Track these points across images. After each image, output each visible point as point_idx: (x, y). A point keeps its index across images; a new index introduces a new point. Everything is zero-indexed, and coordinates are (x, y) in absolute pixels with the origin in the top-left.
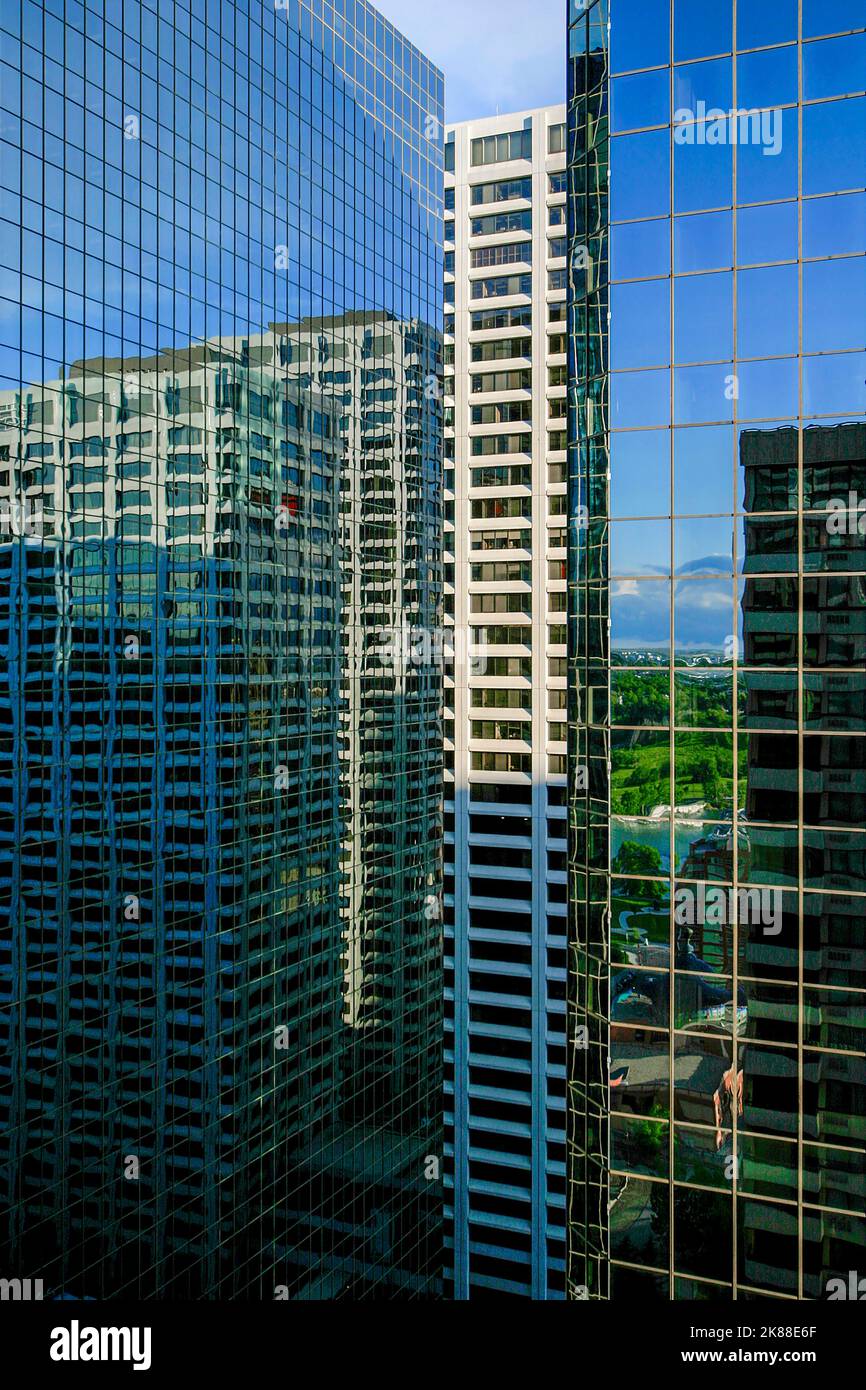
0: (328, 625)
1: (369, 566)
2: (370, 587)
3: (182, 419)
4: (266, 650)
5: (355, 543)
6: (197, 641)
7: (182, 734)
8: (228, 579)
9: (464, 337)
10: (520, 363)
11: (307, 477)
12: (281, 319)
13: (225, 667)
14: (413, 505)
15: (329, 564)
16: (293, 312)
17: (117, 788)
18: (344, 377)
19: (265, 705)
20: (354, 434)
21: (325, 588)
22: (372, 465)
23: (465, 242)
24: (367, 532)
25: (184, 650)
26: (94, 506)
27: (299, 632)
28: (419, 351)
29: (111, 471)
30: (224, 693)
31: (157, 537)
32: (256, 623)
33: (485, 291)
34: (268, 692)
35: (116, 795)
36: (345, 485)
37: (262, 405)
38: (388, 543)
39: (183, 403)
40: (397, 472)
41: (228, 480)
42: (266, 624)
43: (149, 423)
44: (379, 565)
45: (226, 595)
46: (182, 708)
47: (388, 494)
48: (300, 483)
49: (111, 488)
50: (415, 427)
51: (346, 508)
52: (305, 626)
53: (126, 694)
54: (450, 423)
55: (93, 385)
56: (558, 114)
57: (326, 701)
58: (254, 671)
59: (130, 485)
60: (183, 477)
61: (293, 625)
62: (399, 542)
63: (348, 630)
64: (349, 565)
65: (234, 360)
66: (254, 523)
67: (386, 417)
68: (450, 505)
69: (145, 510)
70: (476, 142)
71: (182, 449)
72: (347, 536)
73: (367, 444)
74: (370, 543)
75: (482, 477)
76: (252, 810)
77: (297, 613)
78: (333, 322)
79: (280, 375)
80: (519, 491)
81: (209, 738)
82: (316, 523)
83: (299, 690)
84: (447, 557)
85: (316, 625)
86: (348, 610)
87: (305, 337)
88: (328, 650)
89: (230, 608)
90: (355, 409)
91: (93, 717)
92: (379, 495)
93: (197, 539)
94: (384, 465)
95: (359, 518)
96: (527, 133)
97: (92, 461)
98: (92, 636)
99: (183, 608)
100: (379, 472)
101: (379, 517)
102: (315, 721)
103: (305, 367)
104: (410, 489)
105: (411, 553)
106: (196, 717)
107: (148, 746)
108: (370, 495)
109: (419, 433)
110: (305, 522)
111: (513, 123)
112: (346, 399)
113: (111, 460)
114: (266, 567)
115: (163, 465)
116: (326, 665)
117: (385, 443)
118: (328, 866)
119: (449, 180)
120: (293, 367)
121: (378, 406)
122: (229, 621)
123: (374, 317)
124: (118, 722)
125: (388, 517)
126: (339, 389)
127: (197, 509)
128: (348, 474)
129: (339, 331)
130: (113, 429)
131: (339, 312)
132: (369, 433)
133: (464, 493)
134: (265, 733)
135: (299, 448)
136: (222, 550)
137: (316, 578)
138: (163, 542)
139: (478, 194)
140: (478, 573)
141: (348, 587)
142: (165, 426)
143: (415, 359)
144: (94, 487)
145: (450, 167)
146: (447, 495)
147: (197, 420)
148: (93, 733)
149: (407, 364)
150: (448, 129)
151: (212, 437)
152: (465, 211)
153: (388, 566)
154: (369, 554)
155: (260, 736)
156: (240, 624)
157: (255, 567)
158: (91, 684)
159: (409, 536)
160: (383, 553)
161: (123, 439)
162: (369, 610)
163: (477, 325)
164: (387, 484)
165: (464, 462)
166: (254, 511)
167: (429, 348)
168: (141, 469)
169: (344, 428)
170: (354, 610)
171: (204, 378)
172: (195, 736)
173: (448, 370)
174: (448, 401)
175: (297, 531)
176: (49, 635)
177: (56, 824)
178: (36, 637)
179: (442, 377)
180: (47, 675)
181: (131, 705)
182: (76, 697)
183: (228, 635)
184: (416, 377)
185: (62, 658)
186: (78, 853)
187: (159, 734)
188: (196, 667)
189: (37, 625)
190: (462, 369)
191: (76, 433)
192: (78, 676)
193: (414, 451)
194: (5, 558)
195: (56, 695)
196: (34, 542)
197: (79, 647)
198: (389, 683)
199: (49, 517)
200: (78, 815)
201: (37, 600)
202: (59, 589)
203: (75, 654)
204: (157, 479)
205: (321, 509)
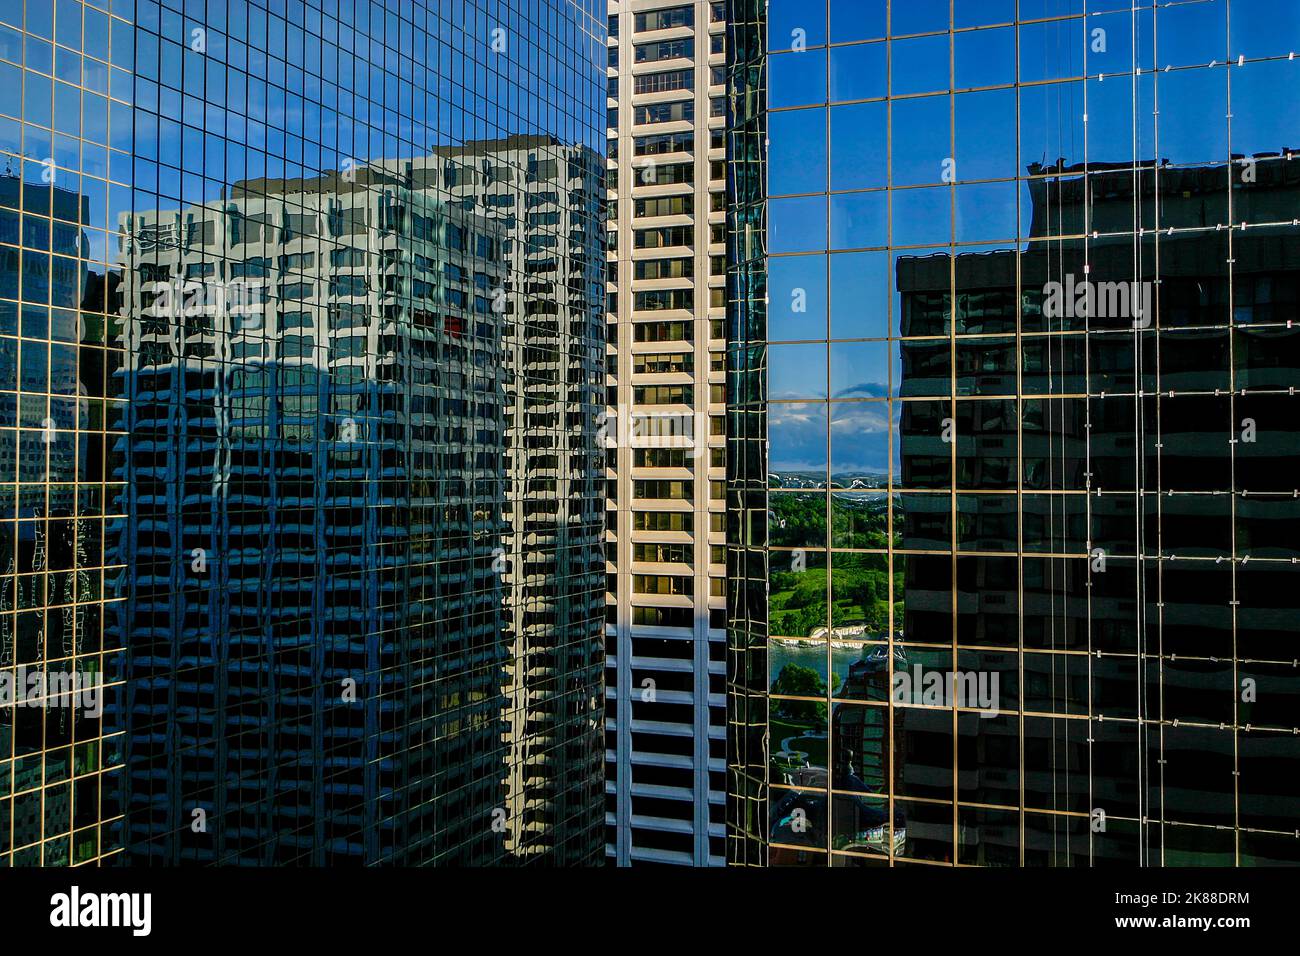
0: (489, 448)
1: (532, 389)
2: (532, 410)
3: (345, 240)
4: (426, 472)
5: (517, 365)
6: (358, 464)
7: (342, 558)
8: (391, 401)
9: (627, 161)
10: (682, 188)
11: (471, 300)
12: (444, 142)
13: (387, 490)
14: (576, 329)
15: (491, 386)
16: (457, 135)
17: (276, 612)
18: (507, 200)
19: (426, 528)
20: (517, 257)
21: (489, 411)
22: (536, 288)
23: (628, 68)
24: (530, 355)
25: (345, 473)
26: (255, 328)
27: (462, 456)
28: (583, 176)
29: (273, 292)
30: (385, 517)
31: (319, 360)
32: (418, 446)
33: (648, 118)
34: (430, 515)
35: (275, 619)
36: (508, 307)
37: (425, 227)
38: (551, 366)
39: (346, 225)
40: (561, 295)
41: (390, 301)
42: (429, 446)
43: (311, 244)
44: (542, 388)
45: (388, 417)
46: (343, 531)
47: (551, 317)
48: (463, 304)
49: (272, 309)
50: (579, 250)
51: (509, 331)
52: (467, 449)
53: (286, 517)
54: (613, 248)
55: (254, 206)
57: (489, 524)
58: (416, 495)
59: (291, 306)
60: (346, 299)
61: (455, 448)
62: (563, 365)
63: (510, 453)
64: (511, 388)
65: (398, 183)
66: (417, 345)
67: (551, 241)
68: (613, 328)
69: (307, 332)
71: (344, 271)
72: (511, 359)
73: (531, 267)
74: (532, 366)
75: (645, 300)
76: (414, 634)
77: (460, 435)
78: (497, 146)
79: (444, 198)
80: (682, 314)
81: (373, 562)
82: (478, 345)
83: (462, 512)
84: (610, 381)
85: (479, 448)
86: (510, 433)
87: (469, 160)
88: (491, 473)
89: (393, 431)
90: (519, 232)
91: (253, 541)
92: (542, 318)
93: (358, 361)
94: (548, 288)
95: (522, 341)
98: (251, 458)
99: (344, 431)
100: (542, 296)
101: (542, 340)
102: (478, 543)
103: (468, 190)
104: (573, 313)
105: (573, 376)
106: (357, 539)
107: (308, 570)
108: (533, 318)
109: (582, 257)
110: (468, 345)
112: (510, 222)
113: (273, 281)
114: (427, 389)
115: (325, 286)
116: (489, 487)
117: (550, 266)
118: (491, 690)
119: (613, 7)
120: (457, 190)
121: (541, 230)
122: (390, 443)
123: (538, 141)
124: (278, 545)
126: (503, 212)
127: (359, 331)
128: (511, 297)
129: (502, 155)
130: (274, 250)
131: (503, 136)
132: (533, 257)
133: (628, 316)
134: (427, 556)
135: (463, 271)
136: (384, 372)
137: (478, 401)
138: (325, 366)
139: (641, 21)
140: (640, 396)
141: (510, 410)
142: (327, 248)
143: (578, 183)
146: (610, 318)
147: (360, 242)
148: (252, 557)
149: (570, 187)
151: (375, 259)
152: (628, 38)
153: (551, 389)
154: (533, 377)
155: (423, 560)
156: (402, 446)
157: (417, 389)
158: (250, 506)
159: (572, 360)
160: (547, 377)
161: (285, 261)
162: (532, 433)
163: (640, 151)
164: (551, 308)
165: (627, 285)
166: (416, 333)
167: (592, 170)
168: (302, 291)
169: (507, 251)
170: (516, 432)
171: (367, 200)
172: (355, 560)
173: (612, 195)
174: (611, 226)
175: (458, 353)
176: (208, 458)
177: (213, 649)
178: (194, 459)
179: (604, 202)
180: (205, 498)
181: (291, 528)
182: (235, 520)
183: (390, 458)
184: (580, 201)
185: (220, 481)
186: (235, 678)
187: (319, 557)
188: (357, 489)
189: (195, 447)
190: (625, 194)
191: (237, 254)
192: (237, 498)
193: (578, 275)
194: (164, 379)
195: (214, 518)
196: (193, 364)
197: (238, 469)
198: (552, 506)
199: (207, 339)
200: (236, 640)
201: (196, 422)
202: (218, 411)
203: (234, 477)
204: (318, 302)
205: (485, 332)
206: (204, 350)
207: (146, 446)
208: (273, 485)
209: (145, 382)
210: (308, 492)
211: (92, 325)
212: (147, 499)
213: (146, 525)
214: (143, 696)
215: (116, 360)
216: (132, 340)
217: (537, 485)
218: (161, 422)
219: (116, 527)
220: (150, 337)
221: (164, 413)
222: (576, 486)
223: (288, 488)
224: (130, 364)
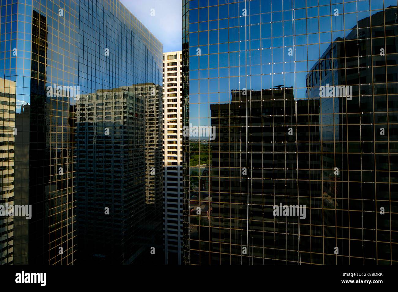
0: (143, 136)
1: (150, 126)
2: (150, 129)
3: (117, 100)
4: (131, 140)
5: (147, 121)
6: (119, 138)
7: (117, 154)
8: (125, 128)
9: (166, 88)
10: (175, 92)
11: (139, 111)
12: (135, 84)
13: (125, 143)
14: (157, 115)
15: (143, 125)
16: (137, 82)
17: (105, 164)
18: (146, 94)
19: (132, 149)
20: (147, 103)
21: (143, 129)
22: (150, 109)
23: (166, 72)
24: (150, 120)
25: (117, 140)
26: (101, 115)
27: (138, 137)
28: (159, 90)
29: (104, 109)
30: (125, 147)
32: (130, 135)
33: (170, 80)
34: (132, 147)
35: (104, 165)
36: (146, 112)
37: (132, 98)
38: (153, 122)
39: (117, 97)
40: (155, 110)
41: (125, 111)
42: (132, 135)
43: (111, 101)
44: (152, 125)
45: (125, 130)
46: (117, 150)
47: (153, 113)
48: (138, 111)
49: (104, 112)
50: (158, 102)
51: (146, 116)
52: (139, 136)
53: (107, 147)
54: (164, 102)
55: (100, 94)
56: (181, 52)
57: (143, 148)
58: (130, 143)
59: (107, 111)
60: (117, 110)
61: (137, 136)
62: (155, 122)
63: (146, 136)
64: (146, 125)
65: (126, 90)
66: (130, 118)
67: (153, 101)
68: (164, 115)
69: (110, 116)
70: (168, 56)
71: (117, 105)
72: (146, 120)
73: (150, 105)
74: (150, 122)
75: (169, 111)
76: (130, 167)
77: (138, 133)
78: (144, 84)
79: (135, 93)
80: (175, 113)
81: (122, 155)
82: (141, 118)
83: (138, 147)
84: (163, 124)
85: (141, 136)
86: (146, 133)
87: (139, 87)
88: (143, 140)
89: (126, 133)
90: (148, 99)
91: (101, 152)
92: (152, 114)
93: (119, 121)
94: (153, 108)
95: (148, 118)
96: (176, 55)
97: (100, 107)
98: (100, 137)
99: (117, 133)
100: (152, 110)
101: (152, 117)
102: (141, 152)
103: (139, 92)
104: (157, 113)
105: (157, 123)
106: (120, 151)
107: (111, 157)
108: (150, 114)
109: (158, 103)
110: (139, 118)
111: (174, 53)
112: (146, 97)
113: (104, 107)
114: (132, 126)
115: (114, 108)
116: (143, 142)
117: (153, 105)
118: (143, 176)
119: (163, 62)
120: (137, 92)
121: (151, 99)
122: (125, 135)
123: (151, 84)
124: (105, 153)
125: (153, 117)
126: (145, 96)
127: (120, 116)
128: (146, 110)
129: (145, 86)
130: (104, 102)
131: (145, 83)
132: (150, 103)
133: (166, 114)
134: (132, 154)
135: (138, 105)
136: (124, 123)
137: (141, 127)
138: (113, 122)
139: (168, 64)
140: (168, 127)
141: (146, 129)
142: (114, 101)
143: (158, 91)
144: (101, 111)
145: (164, 60)
146: (163, 114)
147: (119, 100)
148: (100, 154)
149: (156, 92)
150: (163, 54)
151: (122, 103)
152: (166, 67)
153: (153, 125)
154: (150, 123)
155: (131, 155)
156: (127, 135)
157: (130, 125)
158: (100, 146)
159: (157, 121)
160: (152, 123)
161: (106, 104)
162: (150, 133)
163: (168, 86)
164: (153, 112)
165: (166, 108)
166: (130, 116)
167: (160, 90)
168: (109, 108)
169: (146, 102)
171: (121, 93)
172: (119, 155)
173: (163, 93)
174: (163, 98)
175: (137, 119)
176: (92, 137)
177: (93, 171)
178: (90, 138)
179: (162, 94)
180: (92, 144)
181: (107, 149)
182: (97, 148)
183: (125, 137)
184: (158, 94)
185: (95, 141)
186: (97, 176)
187: (113, 154)
188: (119, 143)
189: (90, 136)
190: (166, 93)
191: (97, 102)
192: (98, 144)
193: (158, 106)
194: (84, 124)
195: (94, 148)
196: (90, 121)
197: (98, 139)
198: (153, 145)
199: (92, 117)
200: (97, 169)
201: (90, 131)
202: (94, 129)
203: (97, 141)
204: (112, 111)
205: (142, 116)
206: (92, 119)
207: (81, 135)
208: (104, 142)
209: (81, 124)
210: (111, 143)
211: (71, 115)
212: (81, 145)
213: (81, 149)
214: (81, 179)
215: (75, 120)
216: (78, 117)
217: (151, 142)
218: (83, 131)
219: (75, 150)
220: (82, 116)
221: (84, 130)
222: (158, 142)
223: (107, 143)
224: (78, 121)
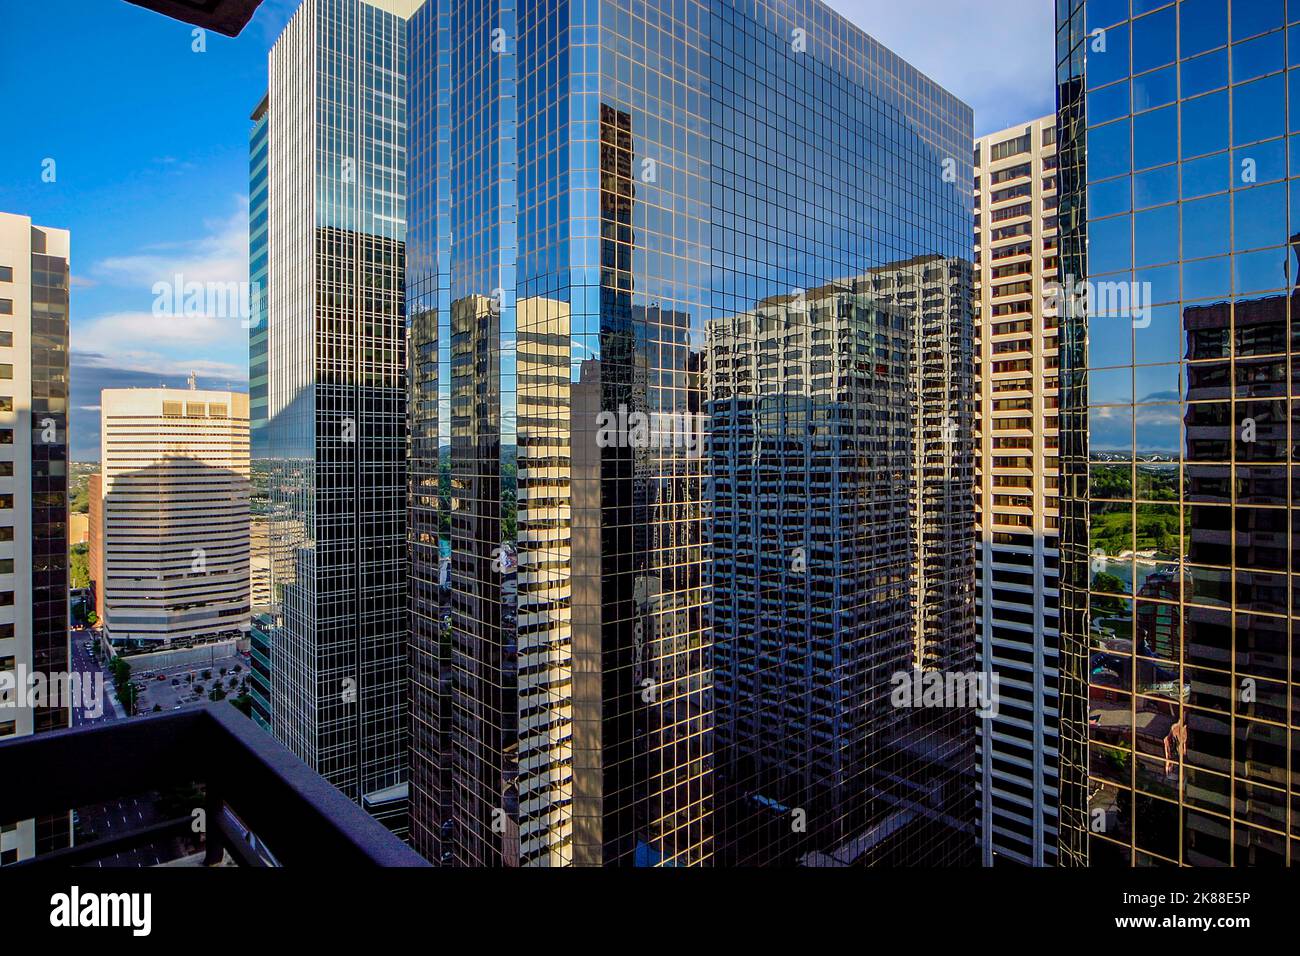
0: (903, 439)
1: (928, 403)
2: (929, 416)
3: (820, 325)
4: (867, 452)
5: (919, 391)
6: (828, 448)
7: (820, 499)
8: (846, 413)
9: (987, 264)
10: (1025, 277)
11: (891, 354)
12: (875, 265)
13: (844, 462)
14: (955, 367)
15: (903, 403)
16: (882, 260)
17: (785, 528)
18: (912, 295)
19: (867, 484)
20: (918, 327)
21: (901, 417)
22: (930, 344)
23: (987, 207)
24: (927, 383)
25: (821, 453)
26: (772, 376)
27: (886, 443)
28: (958, 276)
29: (781, 356)
30: (843, 477)
31: (805, 392)
32: (861, 438)
33: (1001, 236)
34: (868, 477)
35: (784, 531)
36: (913, 357)
37: (864, 315)
38: (940, 389)
39: (820, 316)
40: (945, 348)
41: (845, 358)
42: (868, 438)
43: (801, 329)
44: (935, 403)
45: (845, 422)
46: (820, 485)
47: (940, 361)
48: (886, 357)
49: (781, 365)
50: (956, 320)
51: (913, 370)
52: (890, 439)
53: (790, 477)
54: (978, 317)
55: (771, 311)
56: (1050, 121)
57: (903, 482)
58: (860, 465)
59: (791, 363)
60: (820, 358)
61: (883, 439)
62: (946, 389)
63: (916, 441)
64: (916, 403)
65: (848, 291)
66: (860, 382)
67: (938, 316)
68: (978, 366)
69: (800, 377)
70: (994, 147)
71: (820, 342)
72: (915, 386)
73: (927, 333)
74: (928, 390)
75: (999, 348)
76: (859, 543)
77: (885, 431)
78: (906, 264)
79: (875, 297)
80: (1023, 355)
81: (835, 502)
82: (896, 380)
83: (886, 475)
84: (977, 397)
85: (897, 438)
86: (915, 429)
87: (889, 274)
88: (903, 453)
89: (847, 430)
90: (919, 313)
91: (772, 490)
92: (934, 362)
93: (828, 392)
94: (937, 344)
95: (922, 376)
96: (1028, 136)
97: (772, 352)
98: (772, 446)
99: (820, 430)
100: (934, 349)
101: (934, 375)
102: (896, 493)
103: (889, 291)
104: (953, 358)
105: (953, 395)
106: (828, 490)
107: (802, 506)
108: (928, 362)
109: (959, 324)
110: (890, 380)
111: (1019, 131)
112: (913, 308)
113: (781, 351)
114: (867, 406)
115: (809, 351)
116: (902, 461)
117: (937, 331)
118: (903, 577)
119: (977, 172)
120: (883, 292)
121: (933, 310)
122: (846, 436)
123: (931, 258)
124: (786, 492)
125: (940, 375)
126: (909, 302)
127: (828, 375)
128: (915, 351)
129: (909, 268)
130: (783, 334)
131: (909, 257)
132: (928, 326)
133: (988, 358)
134: (867, 500)
135: (886, 338)
136: (841, 397)
137: (896, 411)
138: (809, 395)
139: (996, 178)
140: (997, 406)
141: (916, 416)
142: (810, 330)
143: (955, 280)
144: (773, 365)
145: (977, 164)
146: (977, 360)
147: (828, 326)
148: (772, 498)
149: (951, 284)
150: (975, 142)
151: (836, 335)
152: (987, 189)
153: (940, 403)
154: (928, 397)
155: (864, 502)
156: (853, 438)
157: (861, 406)
158: (771, 471)
159: (953, 385)
160: (937, 396)
161: (787, 339)
162: (928, 429)
163: (995, 256)
164: (938, 355)
165: (988, 339)
166: (860, 375)
167: (964, 273)
168: (797, 355)
169: (913, 324)
170: (919, 430)
171: (831, 302)
172: (827, 500)
173: (977, 285)
174: (977, 304)
175: (881, 384)
176: (749, 446)
177: (754, 546)
178: (743, 447)
179: (973, 290)
180: (749, 467)
181: (793, 483)
182: (764, 478)
183: (844, 444)
184: (957, 291)
185: (756, 455)
186: (764, 561)
187: (808, 499)
188: (828, 462)
189: (743, 440)
190: (986, 283)
191: (763, 337)
192: (764, 467)
193: (956, 335)
194: (727, 406)
195: (753, 477)
196: (742, 396)
197: (765, 451)
198: (941, 472)
199: (749, 383)
200: (765, 541)
201: (744, 427)
202: (754, 421)
203: (763, 456)
204: (806, 359)
205: (899, 371)
206: (747, 389)
207: (719, 440)
208: (783, 459)
209: (717, 407)
210: (801, 463)
211: (693, 379)
212: (719, 467)
213: (720, 481)
214: (719, 568)
215: (704, 396)
216: (711, 386)
217: (932, 459)
218: (726, 427)
219: (706, 481)
220: (720, 384)
221: (727, 423)
222: (955, 460)
223: (790, 462)
224: (710, 398)
